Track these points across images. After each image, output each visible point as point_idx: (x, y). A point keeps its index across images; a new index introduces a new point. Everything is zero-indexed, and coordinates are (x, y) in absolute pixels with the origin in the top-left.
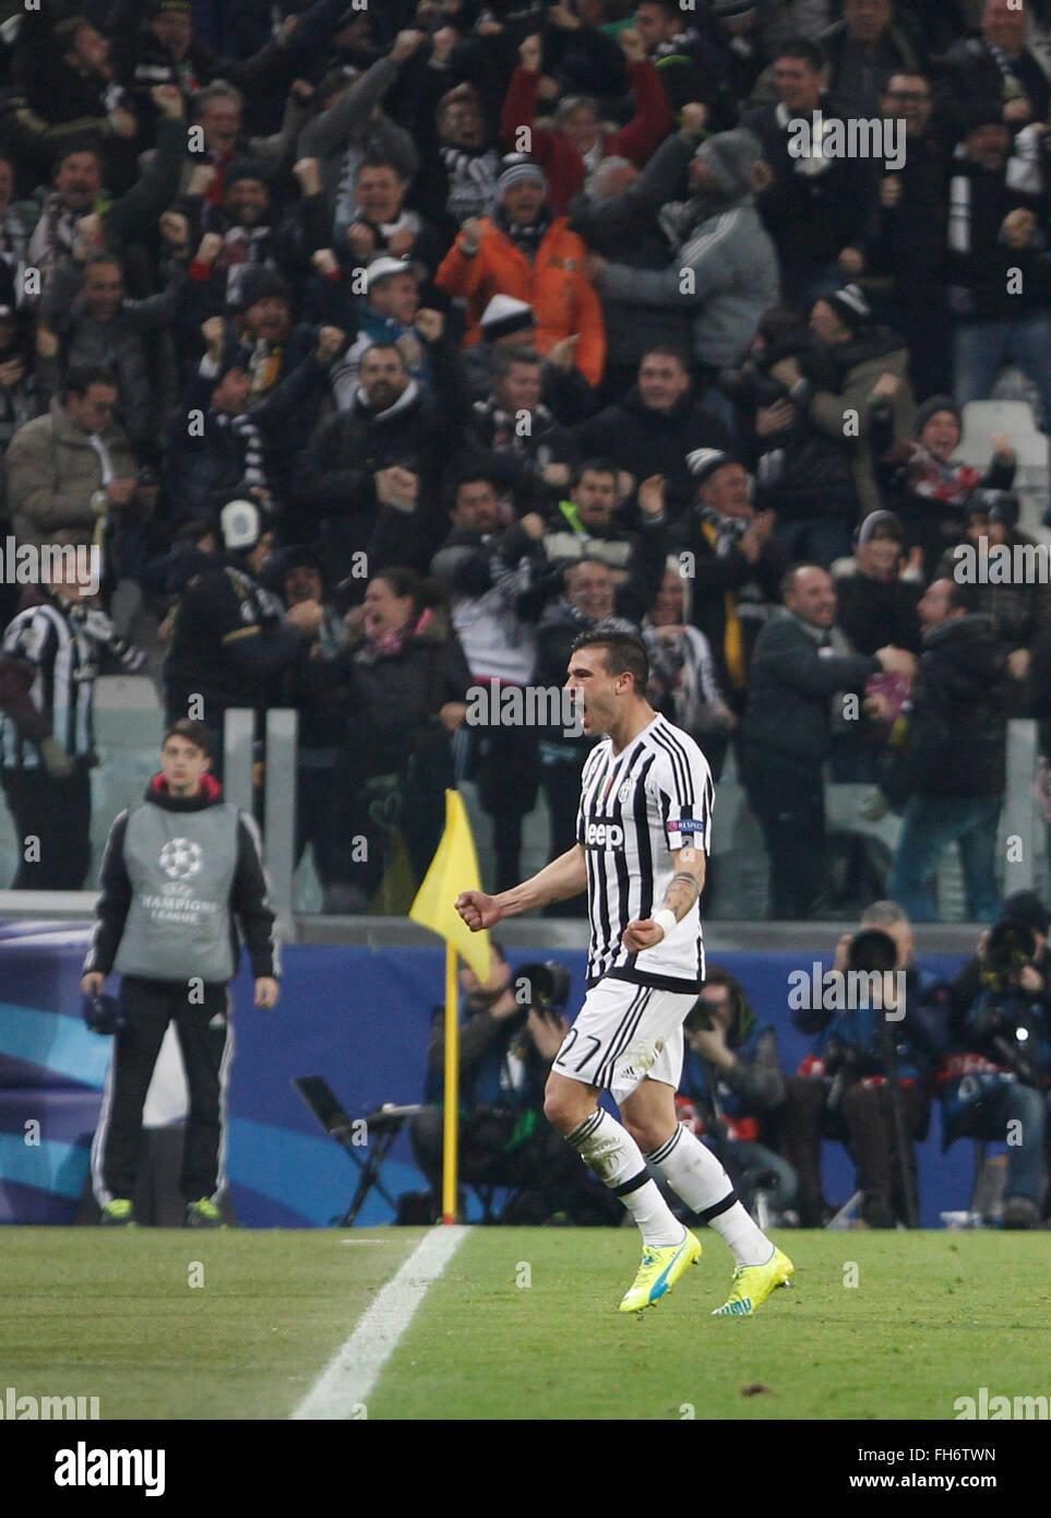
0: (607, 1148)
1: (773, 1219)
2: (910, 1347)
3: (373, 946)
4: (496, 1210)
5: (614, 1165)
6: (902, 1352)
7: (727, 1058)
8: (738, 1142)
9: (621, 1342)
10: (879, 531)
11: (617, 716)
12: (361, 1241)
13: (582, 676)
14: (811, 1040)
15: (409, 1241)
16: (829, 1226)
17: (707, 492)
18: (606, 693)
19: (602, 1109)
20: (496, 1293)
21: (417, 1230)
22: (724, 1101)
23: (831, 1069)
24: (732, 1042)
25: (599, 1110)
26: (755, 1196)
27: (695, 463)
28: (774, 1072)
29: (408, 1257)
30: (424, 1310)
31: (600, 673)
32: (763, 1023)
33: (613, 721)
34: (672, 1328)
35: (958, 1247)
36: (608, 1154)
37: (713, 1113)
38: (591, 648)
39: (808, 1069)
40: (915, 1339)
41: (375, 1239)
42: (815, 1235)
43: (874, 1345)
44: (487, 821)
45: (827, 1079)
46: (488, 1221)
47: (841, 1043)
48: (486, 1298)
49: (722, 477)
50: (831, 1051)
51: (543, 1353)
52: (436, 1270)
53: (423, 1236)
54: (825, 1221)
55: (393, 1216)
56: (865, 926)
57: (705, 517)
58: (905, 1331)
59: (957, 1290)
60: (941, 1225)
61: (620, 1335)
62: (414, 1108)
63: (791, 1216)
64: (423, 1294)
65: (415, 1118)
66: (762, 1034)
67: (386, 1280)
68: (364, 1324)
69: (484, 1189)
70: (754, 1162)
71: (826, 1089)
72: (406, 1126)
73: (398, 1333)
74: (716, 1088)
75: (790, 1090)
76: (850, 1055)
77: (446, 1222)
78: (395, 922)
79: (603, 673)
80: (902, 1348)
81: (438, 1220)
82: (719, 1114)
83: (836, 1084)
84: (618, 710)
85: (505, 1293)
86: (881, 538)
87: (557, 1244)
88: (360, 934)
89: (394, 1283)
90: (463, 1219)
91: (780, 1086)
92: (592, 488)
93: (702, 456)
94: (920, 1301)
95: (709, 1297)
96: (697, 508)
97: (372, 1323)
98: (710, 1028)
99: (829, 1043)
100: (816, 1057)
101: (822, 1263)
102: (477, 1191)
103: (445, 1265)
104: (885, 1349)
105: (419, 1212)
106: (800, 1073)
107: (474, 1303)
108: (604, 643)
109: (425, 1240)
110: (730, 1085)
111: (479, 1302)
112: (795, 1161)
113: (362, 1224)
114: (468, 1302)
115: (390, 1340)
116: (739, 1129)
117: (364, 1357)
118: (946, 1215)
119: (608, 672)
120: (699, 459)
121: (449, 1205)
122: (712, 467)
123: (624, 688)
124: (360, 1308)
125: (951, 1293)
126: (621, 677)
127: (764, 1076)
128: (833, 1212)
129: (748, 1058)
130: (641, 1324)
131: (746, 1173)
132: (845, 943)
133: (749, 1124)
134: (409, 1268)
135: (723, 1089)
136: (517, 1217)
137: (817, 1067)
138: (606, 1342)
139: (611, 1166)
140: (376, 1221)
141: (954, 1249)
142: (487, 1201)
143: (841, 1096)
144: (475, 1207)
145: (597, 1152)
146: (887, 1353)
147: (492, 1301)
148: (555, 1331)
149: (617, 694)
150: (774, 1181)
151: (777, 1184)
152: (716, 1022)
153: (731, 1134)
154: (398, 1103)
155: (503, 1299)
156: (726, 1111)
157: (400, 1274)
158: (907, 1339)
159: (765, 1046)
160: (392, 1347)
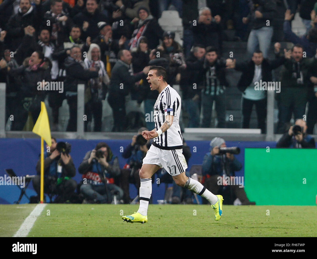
0: (193, 187)
1: (118, 202)
2: (150, 232)
3: (24, 138)
4: (53, 200)
5: (196, 189)
6: (148, 233)
7: (107, 164)
8: (109, 184)
9: (82, 231)
10: (142, 41)
11: (158, 86)
12: (21, 207)
13: (151, 76)
14: (127, 160)
15: (32, 207)
16: (131, 203)
17: (102, 32)
18: (156, 80)
19: (189, 177)
20: (53, 219)
21: (34, 205)
22: (106, 175)
23: (131, 167)
24: (108, 160)
25: (189, 178)
26: (114, 196)
27: (99, 25)
28: (118, 167)
29: (32, 211)
30: (36, 223)
31: (155, 75)
32: (115, 156)
33: (157, 87)
34: (94, 227)
35: (161, 208)
36: (194, 188)
37: (103, 177)
38: (154, 69)
39: (126, 167)
40: (151, 230)
41: (24, 207)
42: (127, 206)
43: (142, 231)
44: (51, 109)
45: (130, 169)
46: (51, 202)
47: (134, 161)
48: (51, 220)
49: (105, 28)
50: (131, 163)
51: (64, 233)
52: (39, 214)
53: (35, 206)
54: (130, 202)
55: (29, 201)
56: (139, 133)
57: (102, 38)
58: (149, 228)
59: (161, 218)
60: (157, 203)
61: (82, 229)
62: (33, 176)
63: (122, 201)
64: (36, 220)
65: (33, 178)
66: (114, 159)
67: (27, 216)
68: (22, 226)
69: (50, 195)
70: (113, 189)
71: (130, 172)
72: (31, 180)
73: (30, 229)
74: (104, 171)
75: (121, 171)
76: (135, 164)
77: (41, 202)
78: (29, 133)
79: (156, 75)
80: (148, 232)
81: (39, 202)
82: (105, 177)
83: (132, 170)
84: (158, 84)
85: (55, 219)
86: (143, 42)
87: (67, 208)
88: (21, 135)
89: (29, 217)
90: (45, 202)
91: (119, 171)
92: (74, 31)
93: (101, 24)
94: (152, 221)
95: (103, 220)
96: (100, 36)
97: (24, 226)
98: (103, 157)
99: (131, 161)
100: (127, 164)
101: (129, 212)
102: (49, 195)
103: (41, 213)
104: (144, 232)
105: (35, 200)
106: (124, 168)
107: (48, 221)
108: (157, 69)
109: (36, 207)
110: (107, 170)
111: (49, 221)
112: (123, 188)
113: (22, 203)
114: (46, 221)
115: (28, 230)
116: (110, 181)
117: (22, 234)
118: (158, 201)
119: (157, 75)
120: (100, 24)
121: (42, 199)
122: (103, 26)
123: (160, 79)
124: (21, 223)
125: (160, 219)
126: (160, 77)
127: (115, 169)
128: (132, 200)
129: (112, 164)
130: (87, 226)
131: (111, 191)
132: (135, 137)
133: (112, 179)
134: (32, 213)
135: (106, 171)
136: (57, 201)
137: (128, 166)
138: (79, 231)
139: (196, 190)
140: (25, 203)
141: (160, 209)
142: (51, 198)
143: (134, 173)
144: (48, 199)
145: (192, 188)
146: (144, 233)
147: (52, 221)
148: (67, 228)
149: (159, 81)
150: (118, 193)
151: (119, 193)
152: (104, 156)
153: (108, 182)
154: (30, 175)
155: (54, 221)
156: (107, 176)
157: (30, 215)
158: (149, 230)
159: (115, 161)
160: (28, 232)
